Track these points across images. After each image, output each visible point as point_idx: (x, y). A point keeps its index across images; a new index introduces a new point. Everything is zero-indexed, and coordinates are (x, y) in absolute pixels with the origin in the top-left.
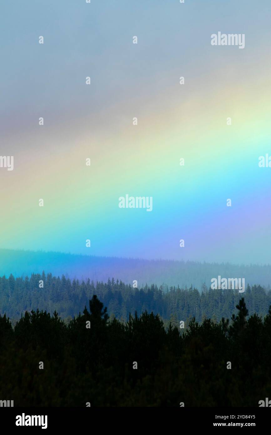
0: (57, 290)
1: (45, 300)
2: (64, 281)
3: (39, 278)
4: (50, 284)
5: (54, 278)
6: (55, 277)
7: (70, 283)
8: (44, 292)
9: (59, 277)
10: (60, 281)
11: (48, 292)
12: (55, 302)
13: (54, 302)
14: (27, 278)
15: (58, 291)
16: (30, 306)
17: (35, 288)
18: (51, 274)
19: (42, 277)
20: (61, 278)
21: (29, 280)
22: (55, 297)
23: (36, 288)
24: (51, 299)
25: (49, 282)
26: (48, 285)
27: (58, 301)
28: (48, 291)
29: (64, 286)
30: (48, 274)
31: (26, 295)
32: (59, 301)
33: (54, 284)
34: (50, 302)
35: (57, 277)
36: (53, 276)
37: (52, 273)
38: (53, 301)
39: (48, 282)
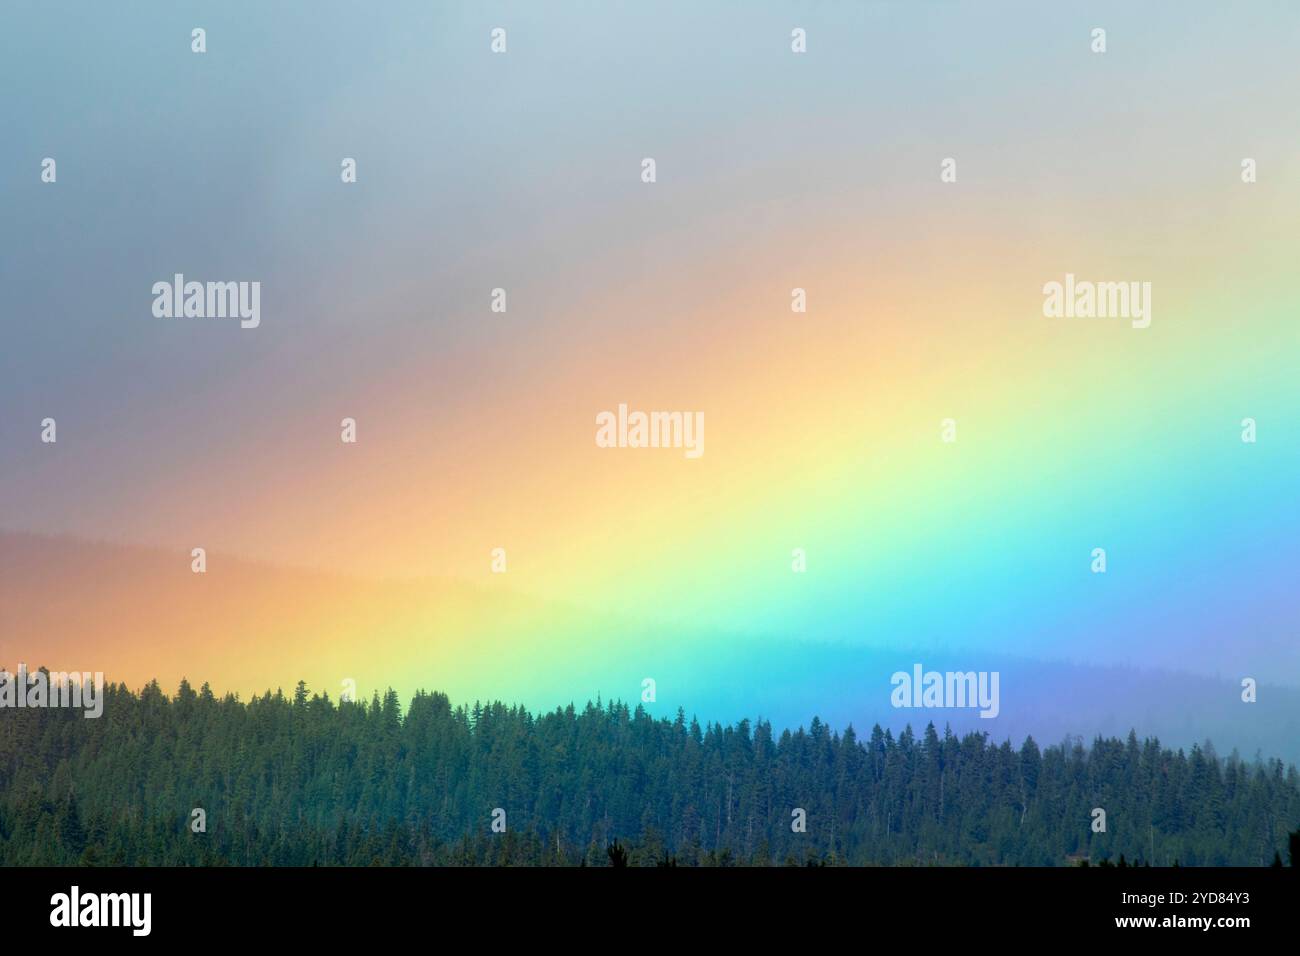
0: (1176, 792)
1: (1136, 824)
2: (1198, 766)
3: (1116, 751)
4: (1152, 775)
5: (1168, 755)
6: (1170, 753)
7: (1218, 774)
8: (1133, 799)
9: (1181, 751)
10: (1186, 765)
11: (1146, 800)
12: (1169, 832)
13: (1165, 832)
14: (1079, 752)
15: (1179, 796)
16: (1089, 843)
17: (1104, 783)
18: (1157, 742)
19: (1126, 750)
20: (1187, 754)
21: (1085, 760)
22: (1168, 815)
23: (1108, 786)
24: (1154, 824)
25: (1150, 766)
26: (1145, 778)
27: (1177, 830)
28: (1145, 796)
29: (1198, 781)
30: (1148, 740)
31: (1077, 805)
32: (1180, 829)
33: (1165, 775)
34: (1152, 832)
35: (1176, 751)
36: (1164, 746)
37: (1159, 739)
38: (1161, 828)
39: (1148, 767)
